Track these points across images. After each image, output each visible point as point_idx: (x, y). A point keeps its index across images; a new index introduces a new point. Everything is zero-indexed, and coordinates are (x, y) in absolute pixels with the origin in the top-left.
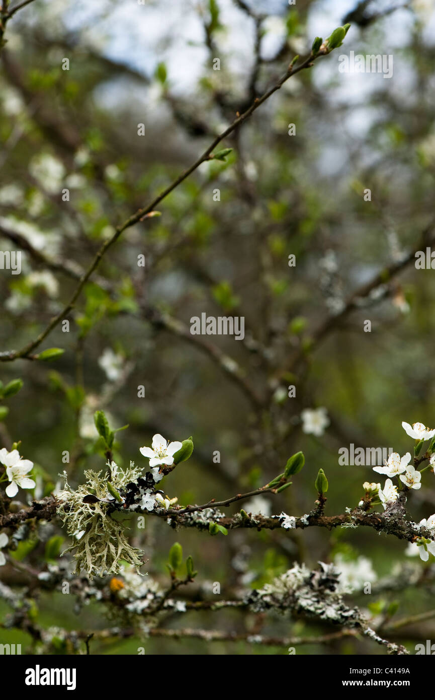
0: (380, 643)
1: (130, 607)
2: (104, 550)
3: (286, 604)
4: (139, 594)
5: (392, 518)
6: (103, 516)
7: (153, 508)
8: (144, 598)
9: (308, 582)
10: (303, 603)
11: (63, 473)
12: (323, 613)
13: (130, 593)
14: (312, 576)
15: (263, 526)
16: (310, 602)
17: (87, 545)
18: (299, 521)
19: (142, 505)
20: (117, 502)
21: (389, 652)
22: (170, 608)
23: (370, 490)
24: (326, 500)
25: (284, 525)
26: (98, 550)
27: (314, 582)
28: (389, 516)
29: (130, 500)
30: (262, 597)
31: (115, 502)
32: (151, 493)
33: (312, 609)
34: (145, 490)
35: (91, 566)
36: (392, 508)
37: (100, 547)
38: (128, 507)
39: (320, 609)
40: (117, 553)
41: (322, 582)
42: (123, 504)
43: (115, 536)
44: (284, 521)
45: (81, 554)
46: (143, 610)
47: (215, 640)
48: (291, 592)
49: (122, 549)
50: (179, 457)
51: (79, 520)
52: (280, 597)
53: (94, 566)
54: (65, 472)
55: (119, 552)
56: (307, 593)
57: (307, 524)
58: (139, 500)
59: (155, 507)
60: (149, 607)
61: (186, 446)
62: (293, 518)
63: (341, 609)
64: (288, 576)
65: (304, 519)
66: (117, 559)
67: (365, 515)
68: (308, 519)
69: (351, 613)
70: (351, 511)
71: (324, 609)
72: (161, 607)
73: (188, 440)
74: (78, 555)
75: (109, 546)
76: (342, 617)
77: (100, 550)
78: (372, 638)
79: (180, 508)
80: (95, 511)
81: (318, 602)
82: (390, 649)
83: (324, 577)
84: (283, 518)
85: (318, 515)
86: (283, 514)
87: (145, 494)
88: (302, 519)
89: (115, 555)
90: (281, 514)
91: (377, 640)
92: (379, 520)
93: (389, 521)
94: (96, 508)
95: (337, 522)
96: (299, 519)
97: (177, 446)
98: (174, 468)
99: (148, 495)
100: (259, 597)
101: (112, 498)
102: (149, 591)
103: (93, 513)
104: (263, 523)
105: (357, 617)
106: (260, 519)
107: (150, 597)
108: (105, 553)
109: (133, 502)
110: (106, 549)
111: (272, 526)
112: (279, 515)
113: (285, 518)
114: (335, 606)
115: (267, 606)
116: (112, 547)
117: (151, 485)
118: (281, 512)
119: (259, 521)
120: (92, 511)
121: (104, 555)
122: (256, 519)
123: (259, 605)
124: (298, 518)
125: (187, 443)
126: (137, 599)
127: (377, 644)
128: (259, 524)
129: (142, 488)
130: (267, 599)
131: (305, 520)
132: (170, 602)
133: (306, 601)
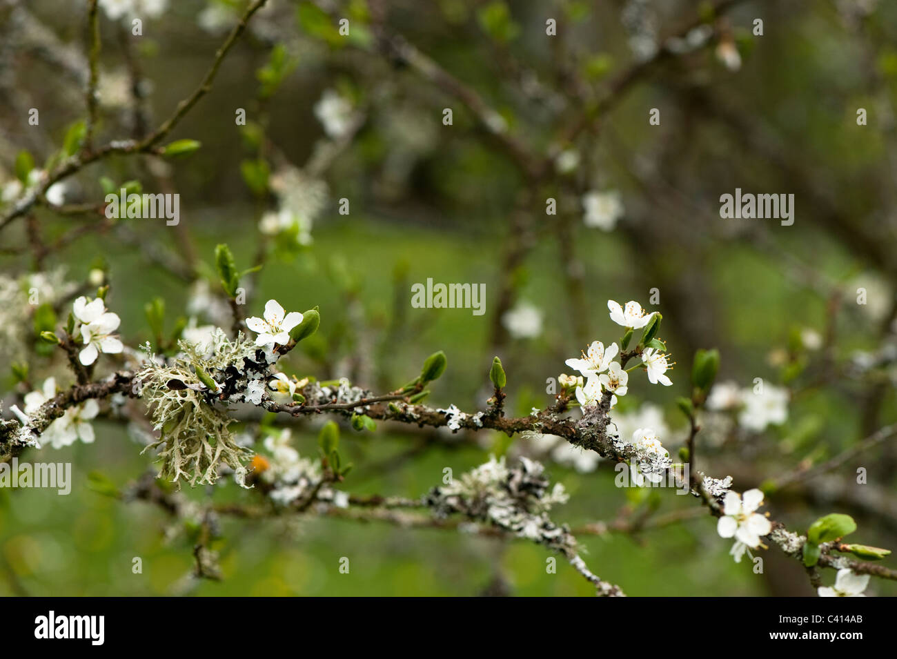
0: (589, 579)
1: (276, 495)
2: (197, 450)
3: (475, 512)
4: (289, 477)
5: (590, 430)
6: (197, 404)
7: (260, 401)
8: (295, 484)
9: (504, 486)
10: (495, 513)
11: (145, 345)
12: (520, 530)
13: (278, 477)
14: (510, 477)
15: (425, 422)
16: (504, 512)
17: (176, 442)
18: (471, 420)
19: (247, 395)
20: (211, 392)
21: (599, 595)
22: (326, 501)
23: (567, 386)
24: (504, 397)
25: (451, 424)
26: (190, 450)
27: (513, 485)
28: (587, 427)
29: (230, 389)
30: (447, 497)
31: (208, 391)
32: (261, 379)
33: (506, 522)
34: (254, 374)
35: (179, 471)
36: (591, 415)
37: (193, 446)
38: (227, 397)
39: (517, 523)
40: (213, 455)
41: (524, 487)
42: (219, 395)
43: (213, 431)
44: (451, 418)
45: (169, 453)
46: (291, 503)
47: (416, 526)
48: (482, 495)
49: (223, 451)
50: (299, 334)
51: (164, 409)
52: (469, 502)
53: (182, 472)
54: (148, 343)
55: (217, 455)
56: (503, 499)
57: (481, 425)
58: (243, 388)
59: (263, 400)
60: (300, 498)
61: (310, 319)
62: (464, 416)
63: (545, 527)
64: (479, 474)
65: (477, 418)
66: (214, 464)
67: (555, 420)
68: (482, 419)
69: (558, 532)
70: (539, 414)
71: (522, 525)
72: (314, 498)
73: (313, 310)
74: (164, 454)
75: (203, 446)
76: (544, 538)
77: (193, 449)
78: (579, 571)
79: (295, 405)
80: (185, 399)
81: (516, 513)
82: (600, 589)
83: (527, 480)
84: (450, 414)
85: (495, 415)
86: (452, 408)
87: (253, 380)
88: (475, 418)
89: (210, 458)
90: (450, 408)
91: (584, 575)
92: (573, 430)
93: (584, 434)
94: (188, 395)
95: (520, 427)
96: (471, 417)
97: (296, 319)
98: (294, 346)
99: (256, 381)
100: (441, 498)
101: (203, 386)
102: (303, 475)
103: (183, 402)
104: (425, 419)
105: (563, 541)
106: (421, 413)
107: (303, 483)
108: (198, 454)
109: (234, 391)
110: (200, 450)
111: (437, 423)
112: (447, 408)
113: (453, 415)
114: (539, 521)
115: (452, 510)
116: (208, 448)
117: (262, 366)
118: (450, 405)
119: (418, 416)
120: (182, 398)
121: (195, 459)
122: (417, 413)
123: (441, 508)
124: (470, 415)
125: (312, 315)
126: (285, 484)
127: (584, 580)
128: (419, 419)
129: (251, 371)
130: (453, 502)
131: (479, 421)
132: (326, 493)
133: (500, 512)
